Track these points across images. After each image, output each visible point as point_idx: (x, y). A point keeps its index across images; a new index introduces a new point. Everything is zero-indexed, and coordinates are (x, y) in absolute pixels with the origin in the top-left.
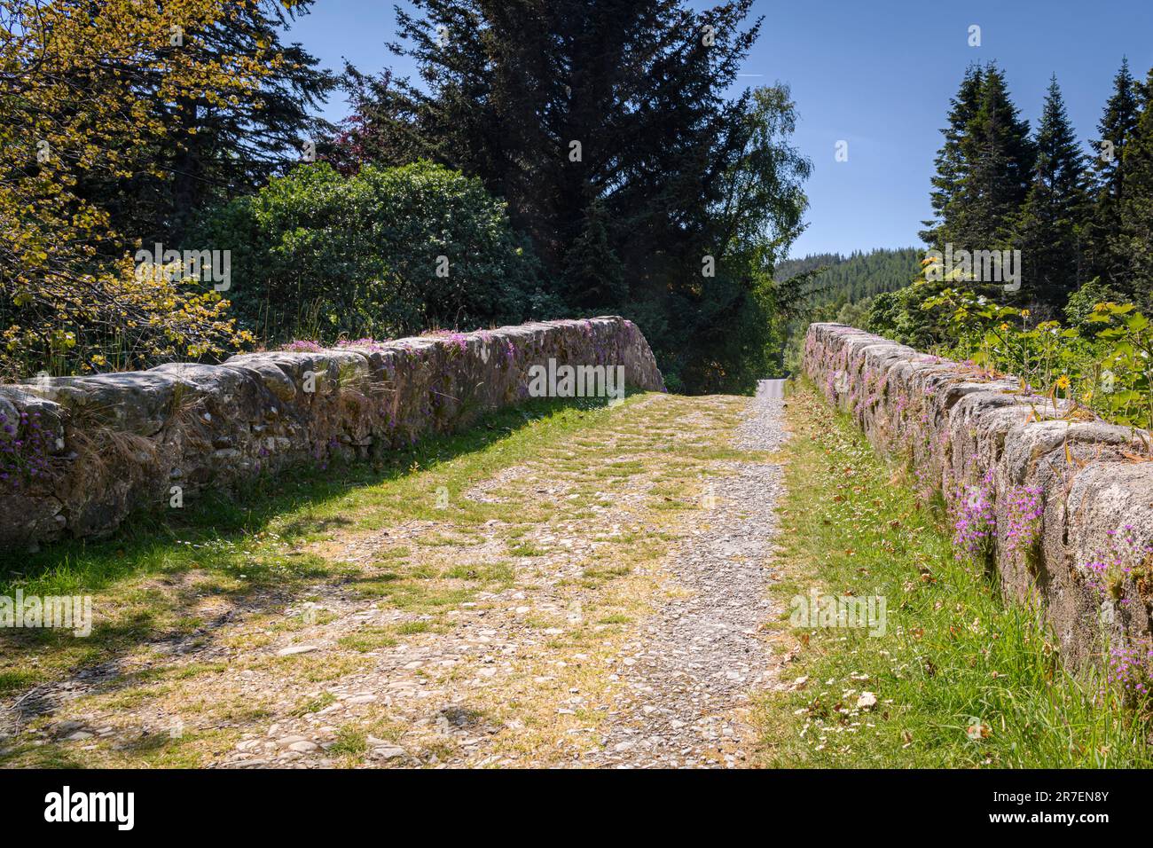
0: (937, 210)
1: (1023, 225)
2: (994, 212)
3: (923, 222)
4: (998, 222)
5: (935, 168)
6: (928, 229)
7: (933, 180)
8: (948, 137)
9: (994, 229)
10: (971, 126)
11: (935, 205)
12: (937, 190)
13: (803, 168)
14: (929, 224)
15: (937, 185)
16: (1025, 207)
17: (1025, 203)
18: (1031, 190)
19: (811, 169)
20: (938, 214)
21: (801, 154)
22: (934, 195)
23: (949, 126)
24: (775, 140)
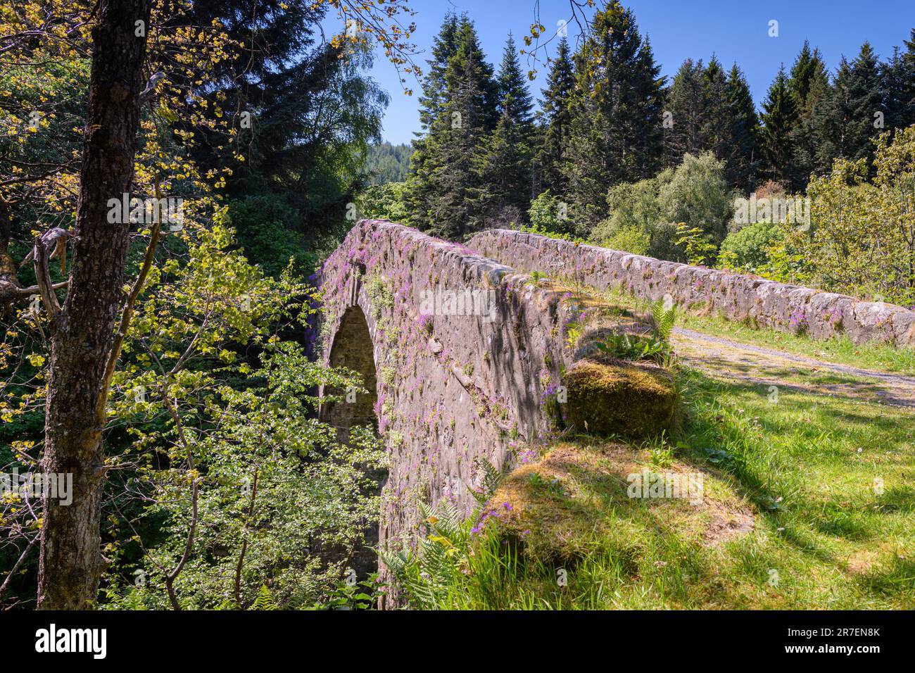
0: (424, 124)
1: (496, 146)
2: (472, 133)
3: (414, 133)
4: (476, 141)
5: (423, 91)
6: (417, 139)
7: (420, 100)
8: (433, 68)
9: (472, 146)
10: (453, 62)
11: (423, 121)
12: (424, 108)
13: (383, 98)
14: (418, 135)
15: (424, 104)
16: (497, 132)
17: (496, 129)
18: (499, 119)
19: (389, 100)
20: (425, 128)
21: (382, 88)
22: (422, 112)
23: (433, 58)
24: (361, 73)
